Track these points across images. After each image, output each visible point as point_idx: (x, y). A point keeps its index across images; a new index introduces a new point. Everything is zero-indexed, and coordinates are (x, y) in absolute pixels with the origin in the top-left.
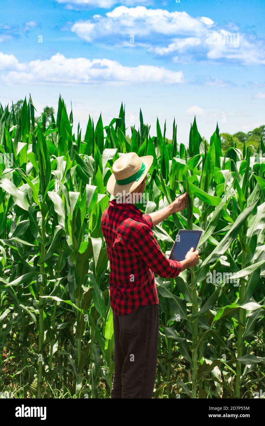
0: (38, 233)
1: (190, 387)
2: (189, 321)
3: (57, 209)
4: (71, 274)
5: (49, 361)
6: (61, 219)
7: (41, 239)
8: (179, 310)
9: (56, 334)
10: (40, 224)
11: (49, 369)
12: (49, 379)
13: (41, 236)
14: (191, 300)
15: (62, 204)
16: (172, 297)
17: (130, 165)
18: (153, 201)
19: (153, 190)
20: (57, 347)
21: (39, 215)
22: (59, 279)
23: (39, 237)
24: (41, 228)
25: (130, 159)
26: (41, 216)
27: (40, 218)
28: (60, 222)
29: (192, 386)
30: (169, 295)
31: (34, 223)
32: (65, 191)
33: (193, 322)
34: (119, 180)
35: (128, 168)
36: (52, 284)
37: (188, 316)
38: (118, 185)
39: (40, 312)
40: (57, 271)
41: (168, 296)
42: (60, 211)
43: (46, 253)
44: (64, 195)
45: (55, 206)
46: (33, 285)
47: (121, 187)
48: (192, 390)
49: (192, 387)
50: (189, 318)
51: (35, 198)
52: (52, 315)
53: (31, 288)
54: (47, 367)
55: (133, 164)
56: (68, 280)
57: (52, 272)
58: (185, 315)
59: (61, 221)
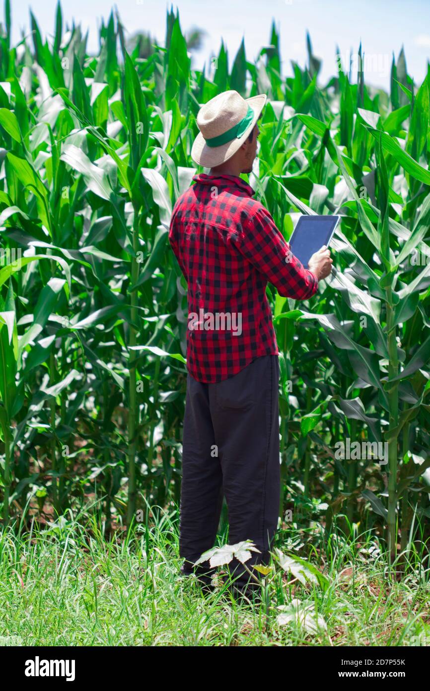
0: (127, 237)
1: (385, 502)
2: (383, 391)
3: (158, 198)
4: (183, 308)
5: (147, 456)
6: (165, 214)
7: (132, 248)
8: (367, 371)
9: (160, 410)
10: (130, 223)
11: (149, 470)
12: (148, 487)
13: (132, 242)
14: (387, 353)
15: (167, 190)
16: (353, 349)
17: (225, 112)
18: (324, 185)
19: (326, 166)
20: (160, 433)
21: (128, 207)
22: (164, 317)
23: (129, 246)
24: (132, 229)
25: (226, 102)
26: (132, 210)
27: (129, 213)
28: (163, 220)
29: (389, 501)
30: (349, 344)
31: (119, 221)
32: (172, 166)
33: (389, 391)
34: (209, 138)
35: (223, 116)
36: (153, 325)
37: (381, 380)
38: (209, 148)
39: (131, 373)
40: (160, 304)
41: (347, 347)
42: (162, 201)
43: (140, 272)
44: (171, 172)
45: (155, 192)
46: (121, 327)
47: (212, 150)
48: (389, 507)
49: (389, 503)
50: (382, 384)
51: (122, 178)
52: (152, 378)
53: (117, 331)
54: (144, 467)
55: (230, 110)
56: (178, 319)
57: (153, 304)
58: (376, 380)
59: (164, 217)
